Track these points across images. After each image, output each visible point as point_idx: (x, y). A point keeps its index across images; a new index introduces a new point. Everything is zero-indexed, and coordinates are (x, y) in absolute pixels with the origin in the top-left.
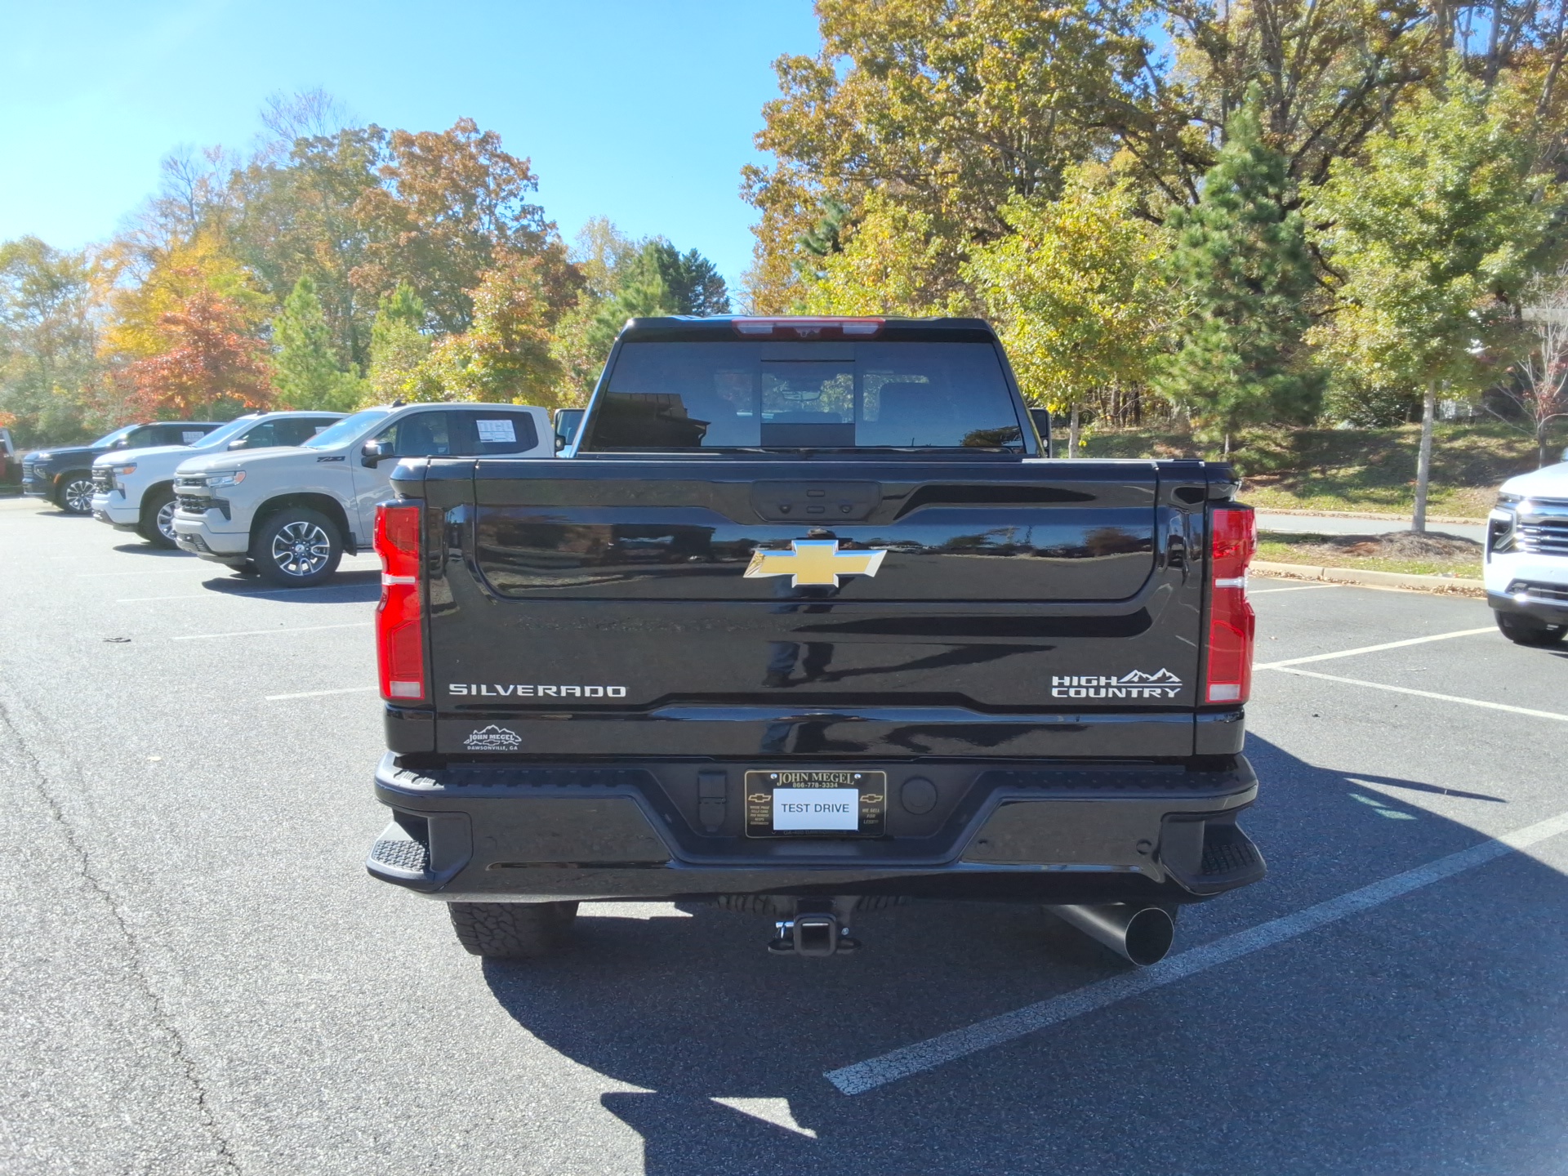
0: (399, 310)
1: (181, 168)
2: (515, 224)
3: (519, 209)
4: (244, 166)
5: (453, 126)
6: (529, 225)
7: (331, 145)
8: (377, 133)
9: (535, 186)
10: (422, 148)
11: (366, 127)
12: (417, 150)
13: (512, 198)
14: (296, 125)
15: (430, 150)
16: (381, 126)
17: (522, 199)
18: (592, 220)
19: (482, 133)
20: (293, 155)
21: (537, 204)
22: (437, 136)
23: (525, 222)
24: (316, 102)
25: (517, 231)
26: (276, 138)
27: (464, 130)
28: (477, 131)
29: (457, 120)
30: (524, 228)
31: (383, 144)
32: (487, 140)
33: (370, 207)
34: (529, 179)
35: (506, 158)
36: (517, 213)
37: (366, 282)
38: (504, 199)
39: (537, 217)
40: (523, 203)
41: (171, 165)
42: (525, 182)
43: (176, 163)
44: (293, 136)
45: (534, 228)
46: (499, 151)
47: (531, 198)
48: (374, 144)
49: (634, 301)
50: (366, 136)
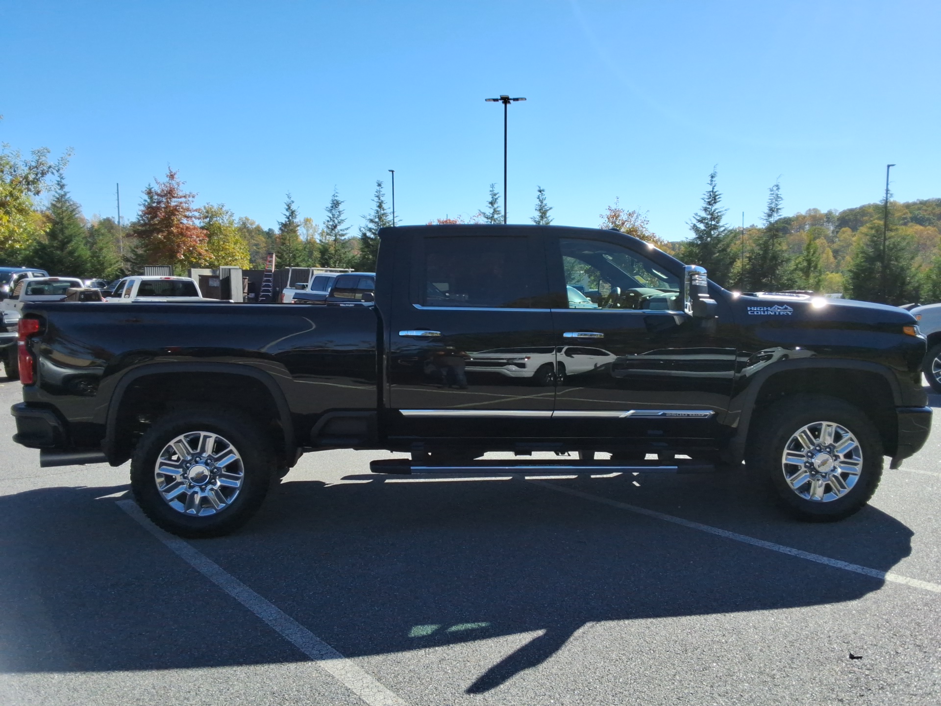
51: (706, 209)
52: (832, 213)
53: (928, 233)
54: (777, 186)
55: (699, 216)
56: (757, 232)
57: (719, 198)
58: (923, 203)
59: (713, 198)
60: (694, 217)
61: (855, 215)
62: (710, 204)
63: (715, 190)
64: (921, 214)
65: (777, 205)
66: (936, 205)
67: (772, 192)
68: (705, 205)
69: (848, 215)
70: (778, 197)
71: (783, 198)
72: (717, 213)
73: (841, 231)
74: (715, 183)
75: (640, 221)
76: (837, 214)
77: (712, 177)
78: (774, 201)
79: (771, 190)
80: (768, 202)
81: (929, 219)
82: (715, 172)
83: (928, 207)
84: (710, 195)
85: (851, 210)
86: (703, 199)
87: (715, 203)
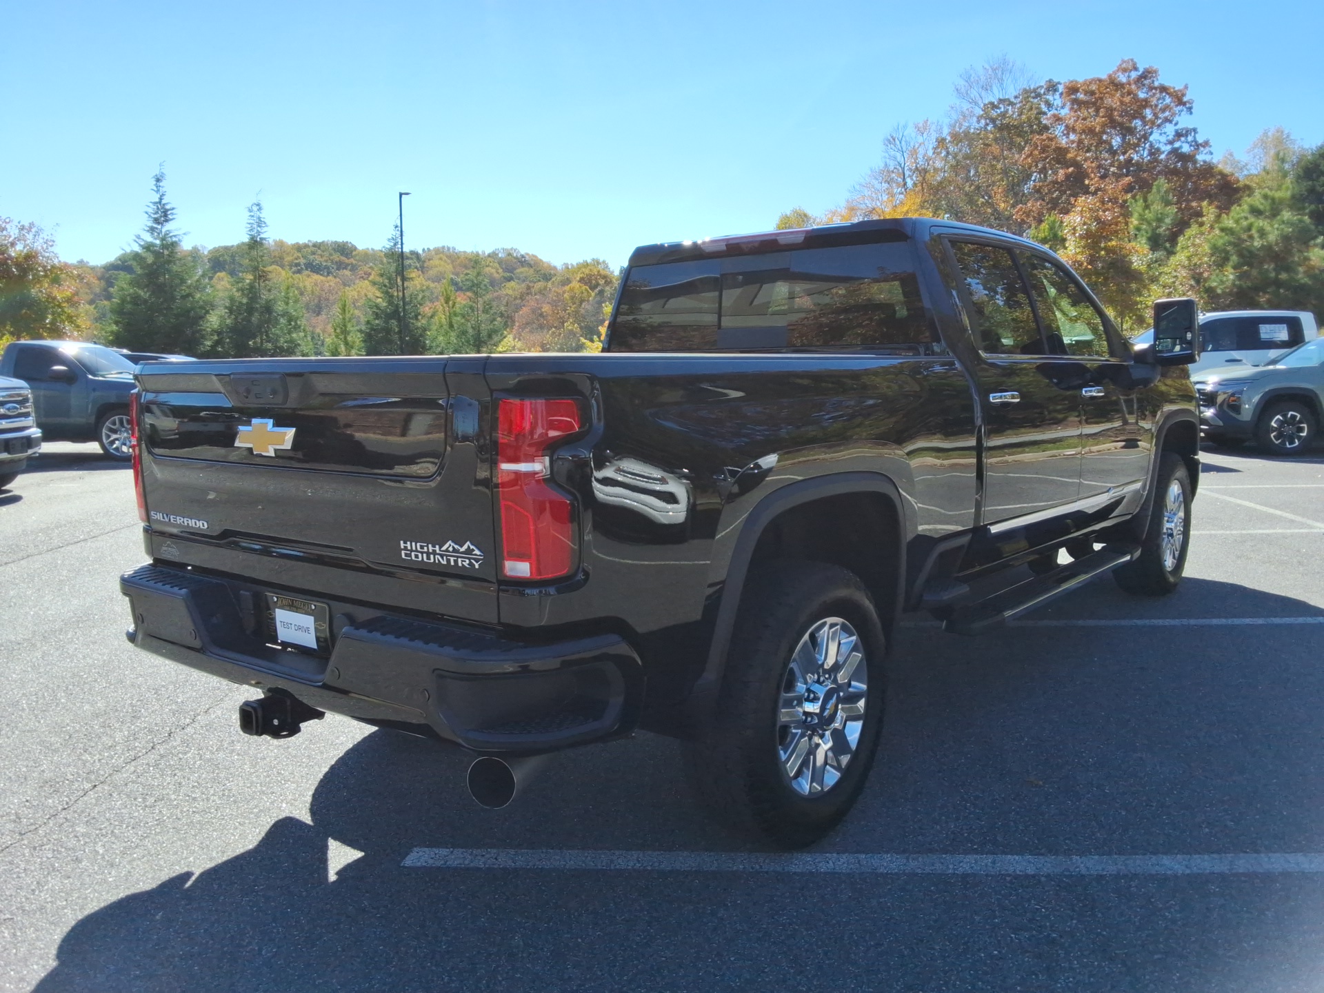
0: (1046, 238)
1: (898, 142)
2: (1169, 148)
3: (1173, 133)
4: (945, 132)
5: (1116, 68)
6: (1181, 147)
7: (1011, 104)
8: (1052, 87)
9: (1190, 109)
10: (1086, 93)
11: (1042, 84)
12: (1081, 96)
13: (1167, 124)
14: (983, 93)
15: (1093, 93)
16: (1056, 80)
17: (1176, 124)
18: (1265, 134)
19: (1141, 70)
20: (979, 118)
21: (1191, 127)
22: (1100, 80)
23: (1177, 145)
24: (1000, 70)
25: (1170, 153)
26: (966, 106)
27: (1125, 70)
28: (1136, 69)
29: (1119, 62)
30: (1177, 149)
31: (1057, 96)
32: (1147, 74)
33: (1036, 152)
34: (1184, 104)
35: (1163, 89)
36: (1171, 137)
37: (1028, 216)
38: (1159, 126)
39: (1190, 138)
40: (1177, 127)
41: (891, 141)
42: (1180, 108)
43: (894, 140)
44: (980, 102)
45: (1186, 149)
46: (1156, 84)
47: (1184, 121)
48: (1050, 97)
49: (1261, 207)
50: (1042, 92)
51: (152, 230)
52: (199, 250)
53: (330, 286)
54: (258, 205)
55: (143, 240)
56: (91, 272)
57: (172, 214)
58: (317, 246)
59: (163, 215)
60: (135, 241)
61: (233, 256)
62: (159, 223)
63: (163, 202)
64: (318, 260)
65: (259, 233)
66: (334, 249)
67: (252, 214)
68: (150, 224)
69: (223, 255)
70: (260, 222)
71: (268, 224)
72: (171, 237)
73: (216, 276)
74: (164, 189)
75: (41, 241)
76: (206, 253)
77: (158, 180)
78: (255, 226)
79: (250, 211)
80: (247, 228)
81: (327, 268)
82: (162, 173)
83: (323, 251)
84: (158, 208)
85: (226, 248)
86: (147, 213)
87: (167, 221)
